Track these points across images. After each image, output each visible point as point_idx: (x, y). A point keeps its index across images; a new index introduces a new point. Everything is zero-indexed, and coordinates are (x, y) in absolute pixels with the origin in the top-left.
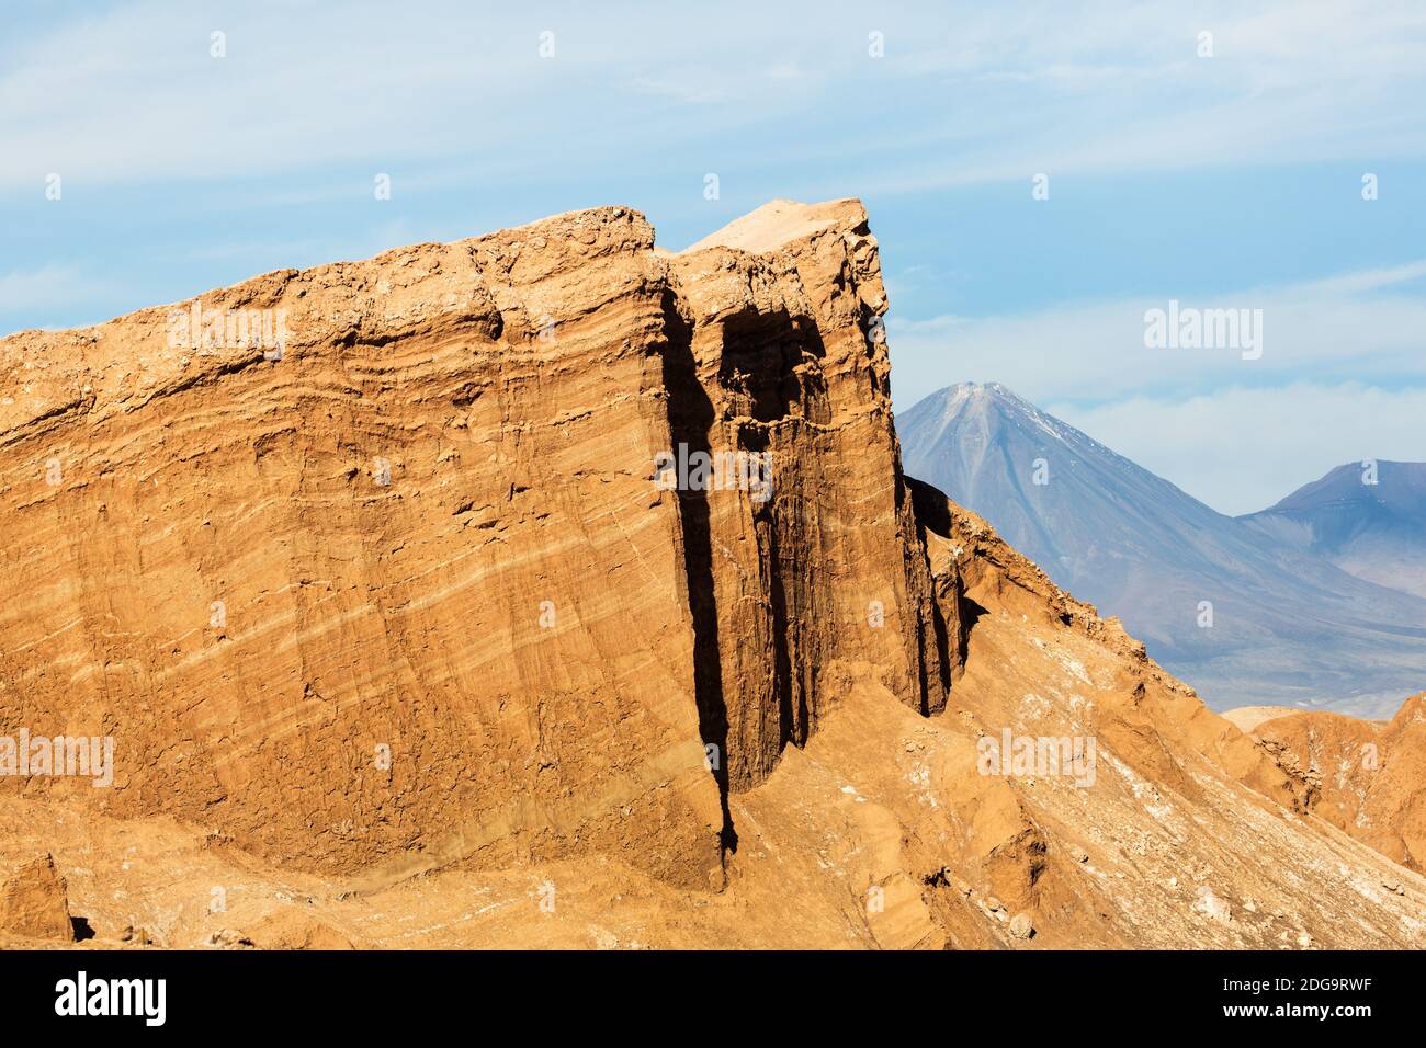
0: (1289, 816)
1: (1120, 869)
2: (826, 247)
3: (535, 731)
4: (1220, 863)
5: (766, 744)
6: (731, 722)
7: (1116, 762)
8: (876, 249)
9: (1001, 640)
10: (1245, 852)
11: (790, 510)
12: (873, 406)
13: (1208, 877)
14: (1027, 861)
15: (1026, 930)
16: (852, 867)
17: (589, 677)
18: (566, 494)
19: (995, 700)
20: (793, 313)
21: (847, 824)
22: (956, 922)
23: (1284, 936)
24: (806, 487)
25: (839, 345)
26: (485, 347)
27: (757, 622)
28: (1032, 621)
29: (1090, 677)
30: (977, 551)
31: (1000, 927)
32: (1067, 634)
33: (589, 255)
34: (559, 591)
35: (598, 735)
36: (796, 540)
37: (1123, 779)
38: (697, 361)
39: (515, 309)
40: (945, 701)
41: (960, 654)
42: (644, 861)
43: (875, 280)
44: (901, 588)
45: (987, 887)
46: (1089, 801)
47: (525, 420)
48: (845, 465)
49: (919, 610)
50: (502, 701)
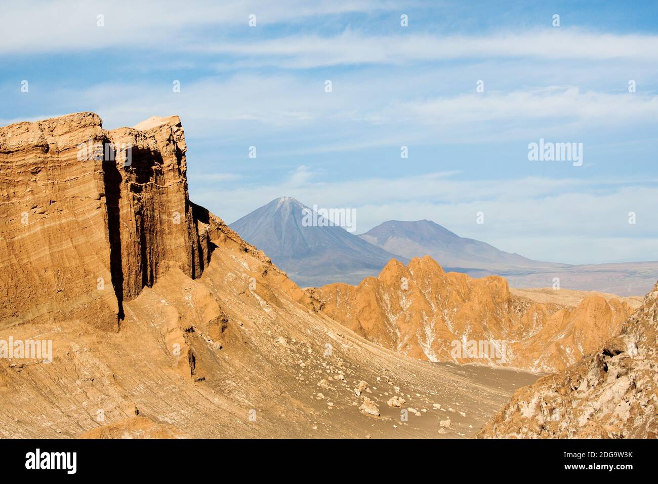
0: (311, 312)
1: (253, 328)
2: (165, 129)
3: (56, 279)
4: (286, 327)
5: (137, 287)
6: (125, 279)
7: (255, 294)
8: (183, 132)
9: (222, 256)
10: (294, 324)
11: (149, 212)
12: (179, 180)
13: (281, 331)
14: (220, 325)
15: (219, 347)
16: (162, 326)
17: (74, 263)
18: (69, 204)
19: (218, 275)
20: (152, 150)
21: (162, 312)
22: (195, 344)
23: (303, 350)
24: (155, 205)
25: (168, 161)
26: (43, 155)
27: (135, 247)
28: (234, 251)
29: (250, 268)
30: (218, 229)
31: (210, 345)
32: (246, 255)
33: (79, 127)
34: (65, 235)
35: (77, 281)
36: (150, 222)
37: (257, 300)
38: (117, 163)
39: (53, 144)
40: (201, 274)
41: (208, 259)
42: (92, 322)
43: (183, 141)
44: (187, 238)
45: (208, 333)
46: (245, 306)
47: (56, 179)
48: (169, 199)
49: (192, 246)
50: (46, 270)
